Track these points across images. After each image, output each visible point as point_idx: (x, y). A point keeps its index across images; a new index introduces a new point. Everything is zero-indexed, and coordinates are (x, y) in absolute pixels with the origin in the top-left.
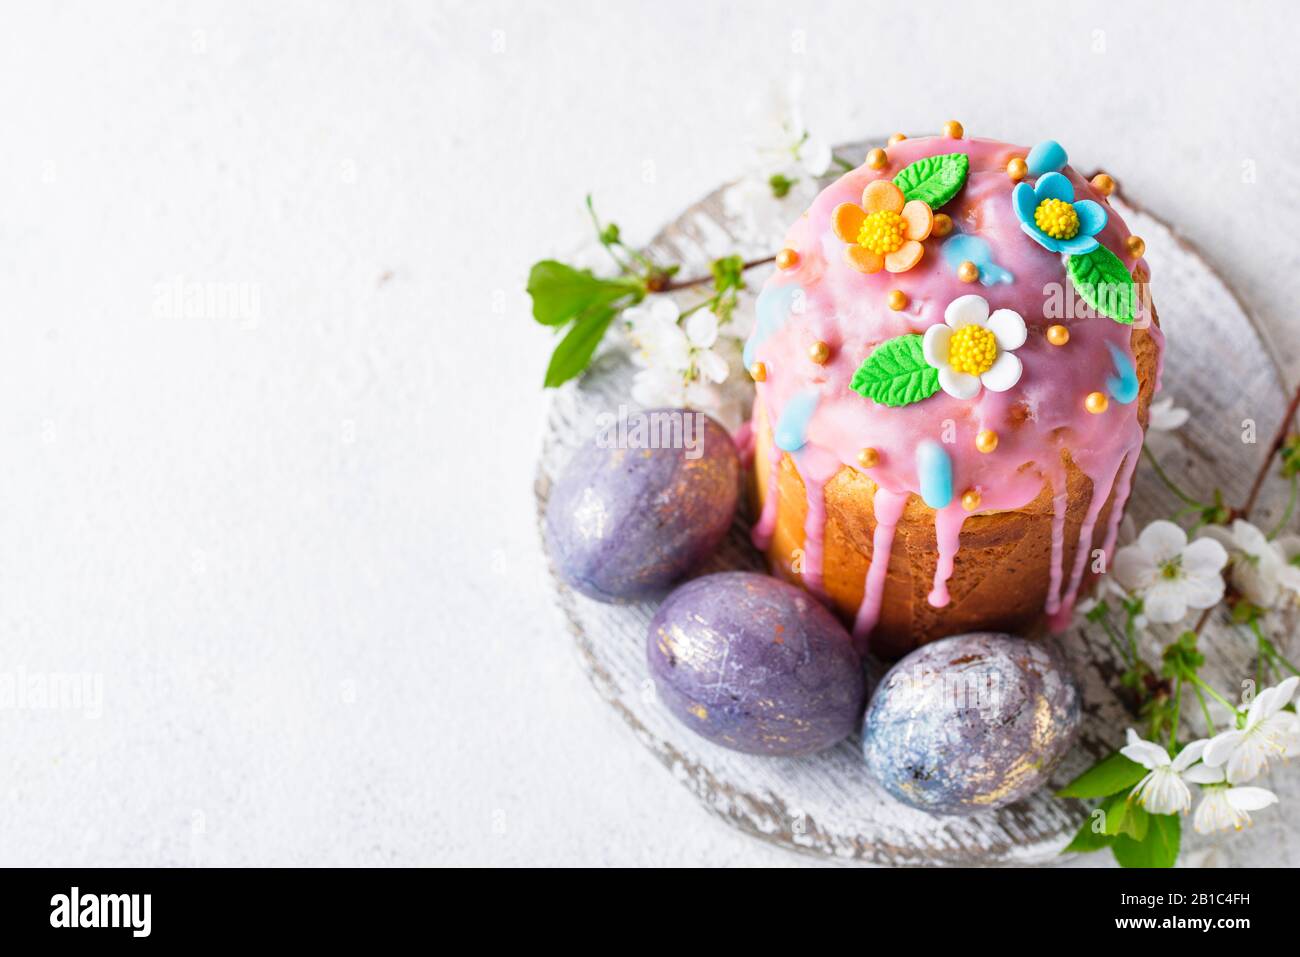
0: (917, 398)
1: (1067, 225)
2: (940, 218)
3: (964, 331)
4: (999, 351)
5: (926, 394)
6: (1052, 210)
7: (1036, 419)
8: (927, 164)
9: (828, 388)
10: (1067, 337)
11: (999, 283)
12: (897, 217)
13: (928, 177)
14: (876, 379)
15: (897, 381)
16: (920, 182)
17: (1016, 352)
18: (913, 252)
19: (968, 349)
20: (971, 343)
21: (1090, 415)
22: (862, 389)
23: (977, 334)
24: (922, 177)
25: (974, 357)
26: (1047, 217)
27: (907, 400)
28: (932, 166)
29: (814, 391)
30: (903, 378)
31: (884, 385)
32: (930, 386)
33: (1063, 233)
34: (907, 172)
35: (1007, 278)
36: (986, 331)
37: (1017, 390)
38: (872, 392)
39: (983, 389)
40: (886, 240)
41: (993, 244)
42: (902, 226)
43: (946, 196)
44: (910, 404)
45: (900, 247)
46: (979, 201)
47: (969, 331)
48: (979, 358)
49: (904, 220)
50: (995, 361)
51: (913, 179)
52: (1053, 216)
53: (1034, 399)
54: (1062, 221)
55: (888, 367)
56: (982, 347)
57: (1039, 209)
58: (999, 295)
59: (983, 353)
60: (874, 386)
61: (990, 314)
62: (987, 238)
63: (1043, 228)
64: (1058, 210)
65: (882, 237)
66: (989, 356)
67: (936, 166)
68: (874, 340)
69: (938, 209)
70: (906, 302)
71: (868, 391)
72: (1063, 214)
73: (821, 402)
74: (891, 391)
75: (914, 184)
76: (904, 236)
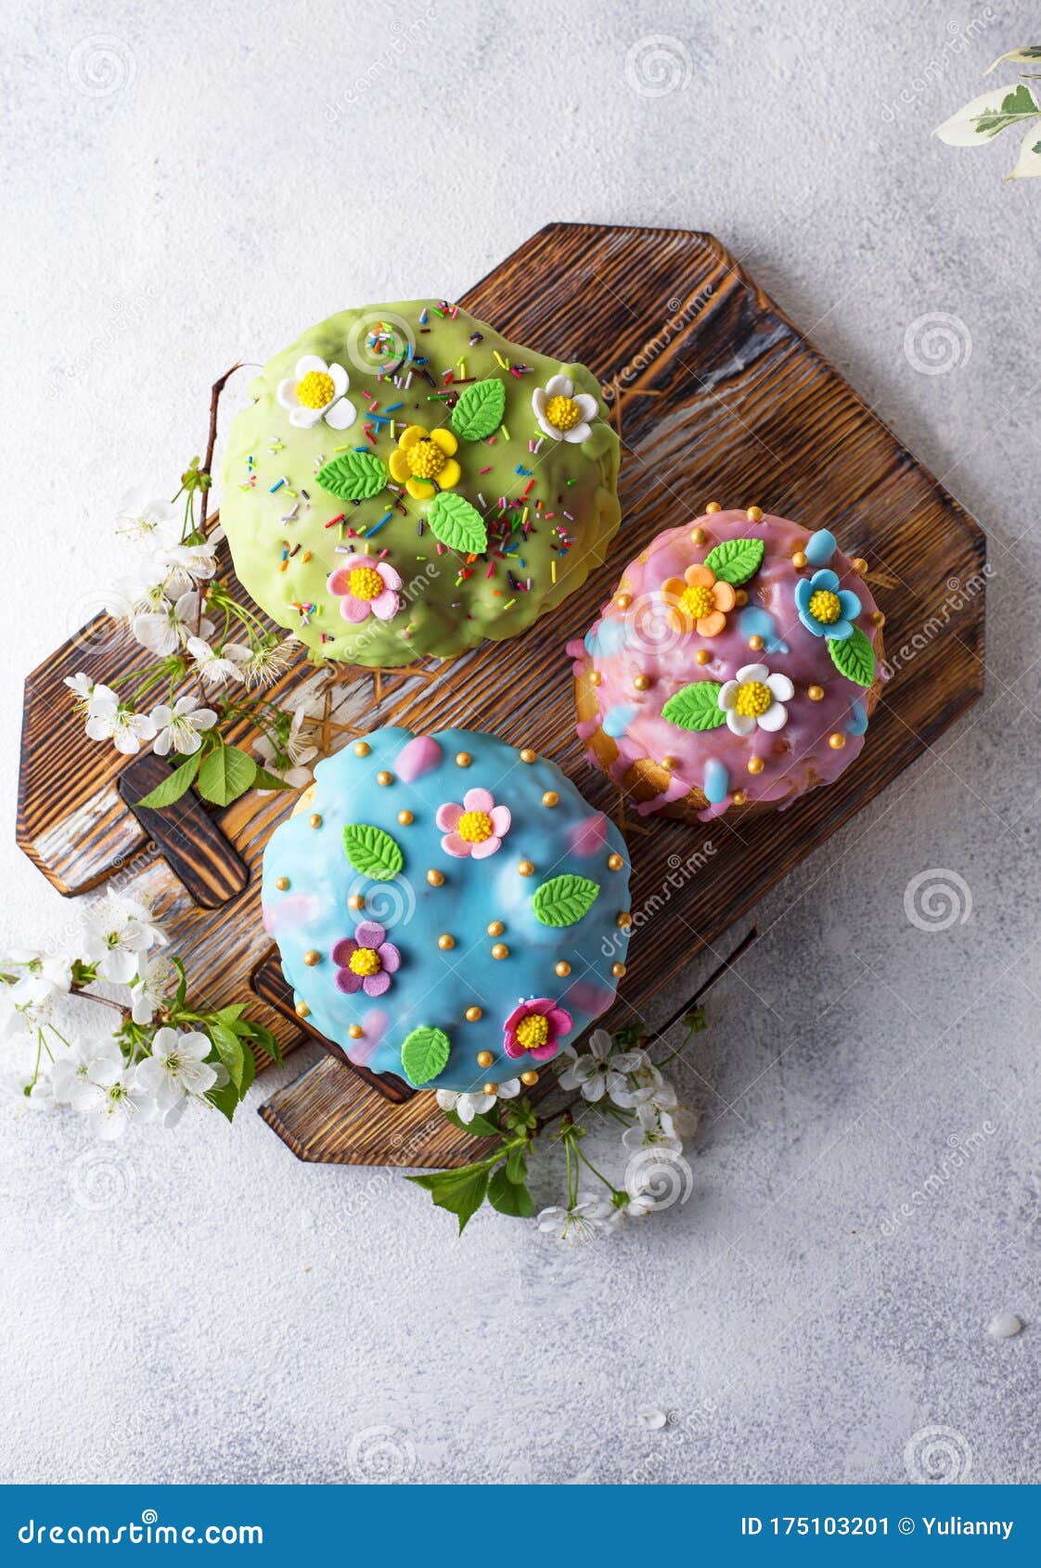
0: (709, 727)
1: (832, 615)
2: (740, 593)
3: (749, 686)
4: (773, 700)
5: (716, 725)
6: (823, 602)
7: (793, 752)
8: (734, 545)
9: (646, 707)
10: (822, 695)
11: (778, 653)
12: (708, 594)
13: (734, 558)
14: (681, 711)
15: (696, 714)
16: (728, 561)
17: (784, 704)
18: (718, 622)
19: (750, 701)
20: (753, 698)
21: (831, 749)
22: (670, 718)
23: (758, 691)
24: (730, 557)
25: (754, 707)
26: (818, 607)
27: (702, 727)
28: (738, 547)
29: (635, 707)
30: (701, 713)
31: (686, 716)
32: (720, 720)
33: (828, 620)
34: (719, 551)
35: (784, 650)
36: (765, 687)
37: (782, 731)
38: (677, 720)
39: (757, 726)
40: (699, 611)
41: (775, 619)
42: (713, 599)
43: (746, 577)
44: (705, 730)
45: (709, 615)
46: (770, 583)
47: (752, 688)
48: (757, 708)
49: (714, 595)
50: (768, 708)
51: (722, 557)
52: (823, 607)
53: (793, 737)
54: (829, 612)
55: (691, 704)
56: (760, 700)
57: (814, 600)
58: (777, 661)
59: (761, 705)
60: (679, 716)
61: (770, 675)
62: (772, 615)
63: (815, 615)
64: (827, 604)
65: (696, 608)
66: (764, 707)
67: (740, 549)
68: (682, 680)
69: (737, 587)
70: (709, 658)
71: (674, 719)
72: (831, 606)
73: (640, 715)
74: (691, 721)
75: (724, 561)
76: (712, 607)
